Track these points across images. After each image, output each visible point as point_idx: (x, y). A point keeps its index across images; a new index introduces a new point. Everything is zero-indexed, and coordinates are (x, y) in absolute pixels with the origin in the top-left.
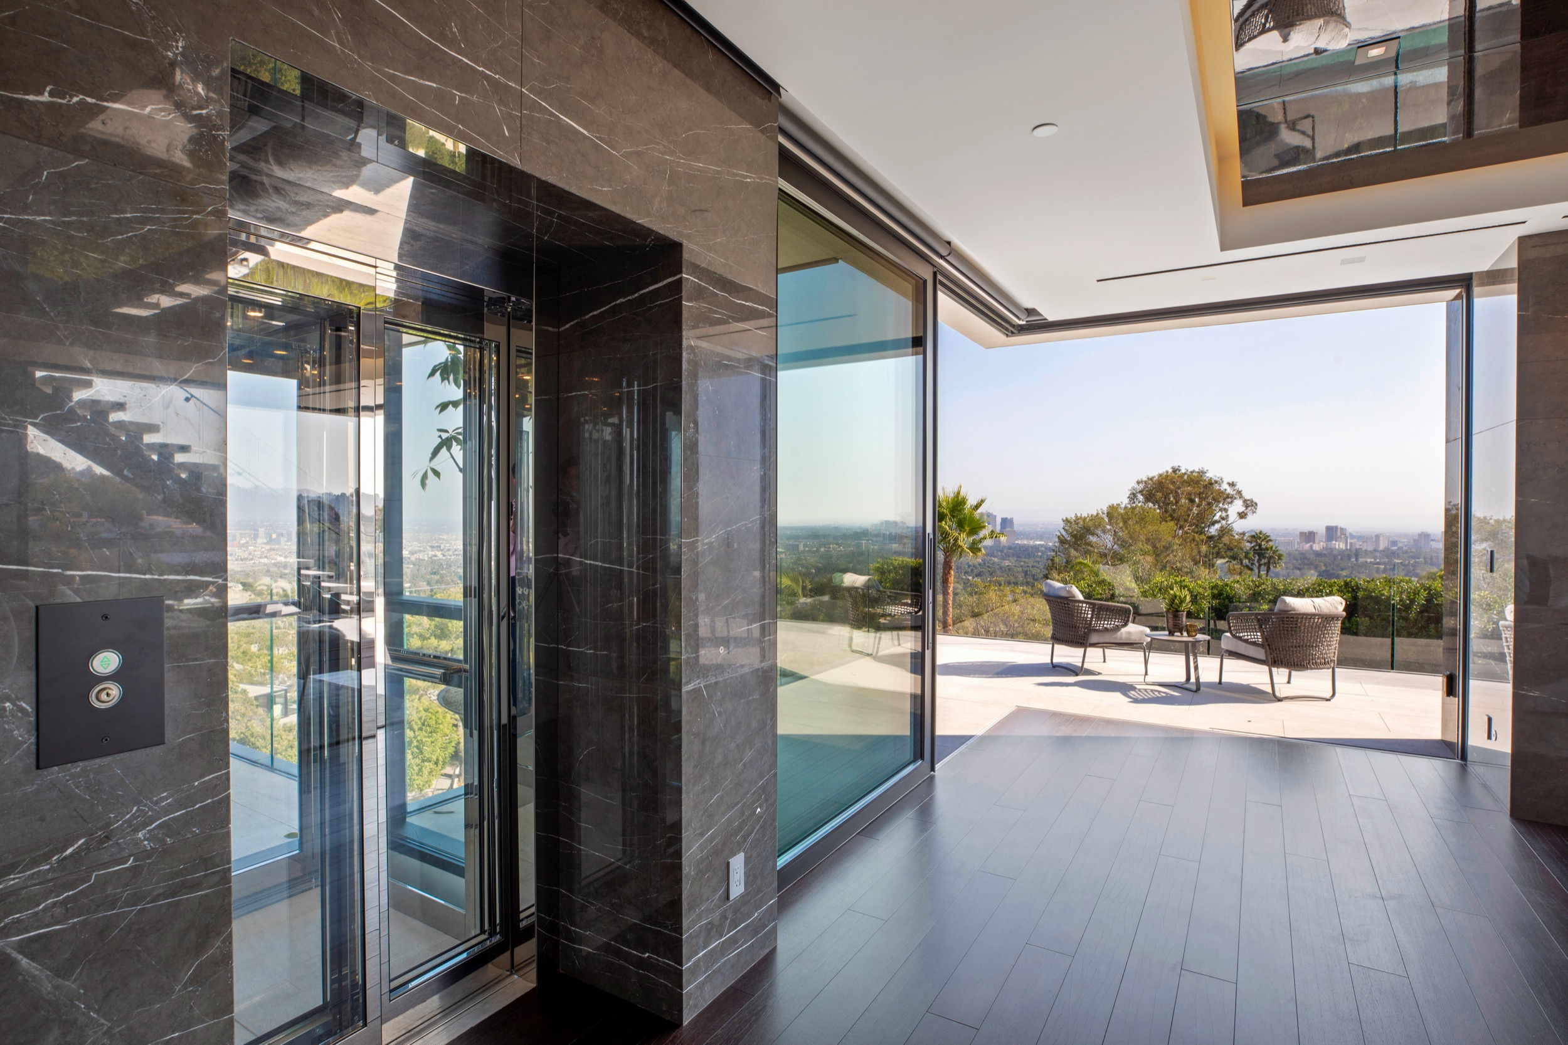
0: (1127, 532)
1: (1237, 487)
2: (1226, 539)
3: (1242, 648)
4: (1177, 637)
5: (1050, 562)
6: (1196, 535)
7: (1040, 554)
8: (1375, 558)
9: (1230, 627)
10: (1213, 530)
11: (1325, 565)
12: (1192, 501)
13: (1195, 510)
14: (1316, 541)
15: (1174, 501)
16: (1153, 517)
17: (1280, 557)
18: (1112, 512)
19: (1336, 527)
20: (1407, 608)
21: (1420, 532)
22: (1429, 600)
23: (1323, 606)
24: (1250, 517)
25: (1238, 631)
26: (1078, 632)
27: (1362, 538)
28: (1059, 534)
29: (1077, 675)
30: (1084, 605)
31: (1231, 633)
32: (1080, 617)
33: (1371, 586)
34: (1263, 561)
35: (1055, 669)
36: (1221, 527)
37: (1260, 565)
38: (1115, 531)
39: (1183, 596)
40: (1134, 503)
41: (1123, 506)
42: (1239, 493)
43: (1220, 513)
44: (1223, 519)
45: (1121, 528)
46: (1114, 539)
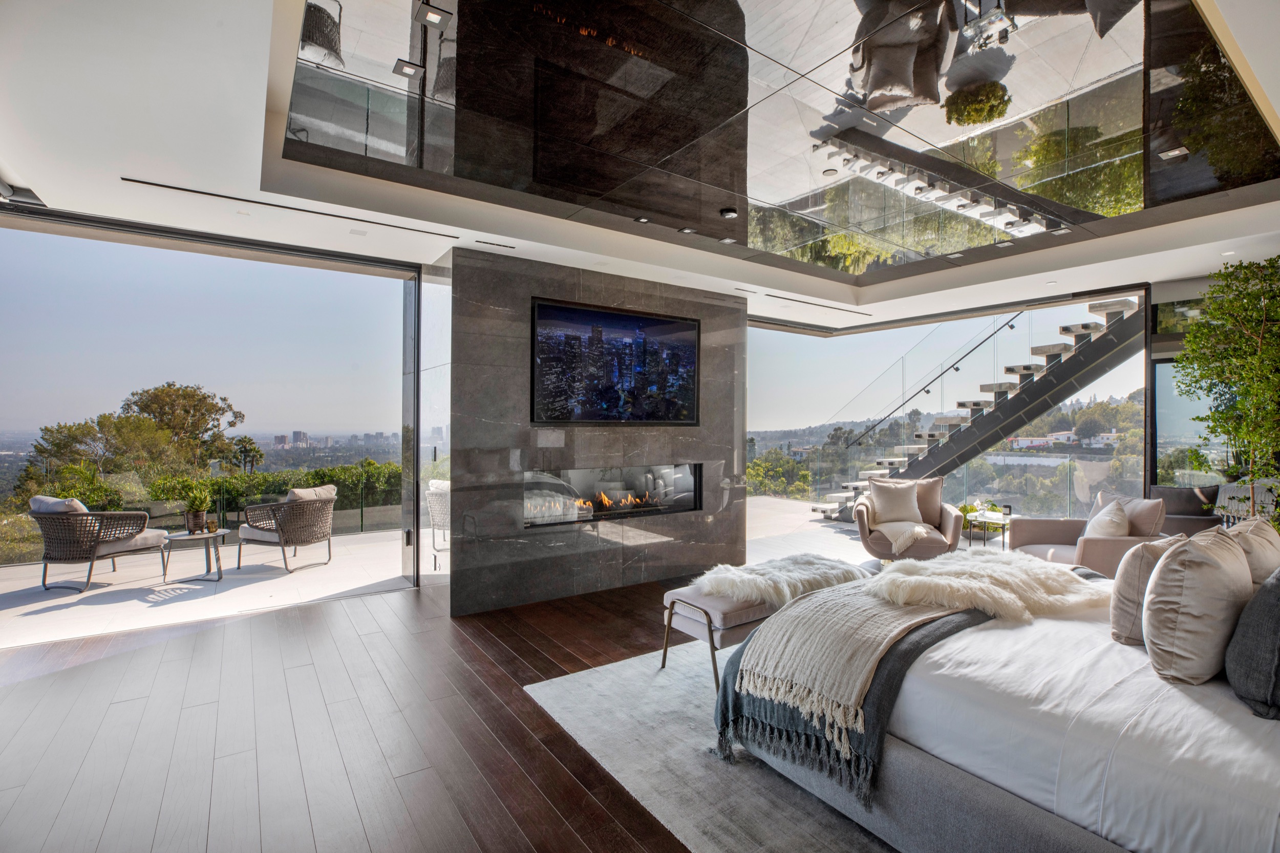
0: (120, 439)
1: (228, 402)
2: (218, 444)
3: (258, 535)
4: (198, 535)
5: (23, 474)
6: (191, 440)
7: (6, 465)
8: (325, 453)
9: (247, 519)
10: (206, 436)
11: (293, 460)
12: (187, 412)
13: (190, 420)
14: (287, 442)
15: (171, 412)
16: (149, 425)
17: (261, 456)
18: (103, 422)
19: (300, 432)
20: (356, 485)
21: (351, 434)
22: (368, 479)
23: (322, 493)
24: (239, 425)
25: (255, 521)
26: (81, 547)
27: (319, 440)
28: (35, 443)
29: (81, 592)
30: (90, 518)
31: (249, 524)
32: (85, 531)
33: (333, 473)
34: (248, 459)
35: (48, 590)
36: (213, 434)
37: (246, 463)
38: (107, 439)
39: (203, 498)
40: (128, 413)
41: (116, 415)
42: (230, 407)
43: (212, 423)
44: (215, 427)
45: (114, 436)
46: (105, 446)
